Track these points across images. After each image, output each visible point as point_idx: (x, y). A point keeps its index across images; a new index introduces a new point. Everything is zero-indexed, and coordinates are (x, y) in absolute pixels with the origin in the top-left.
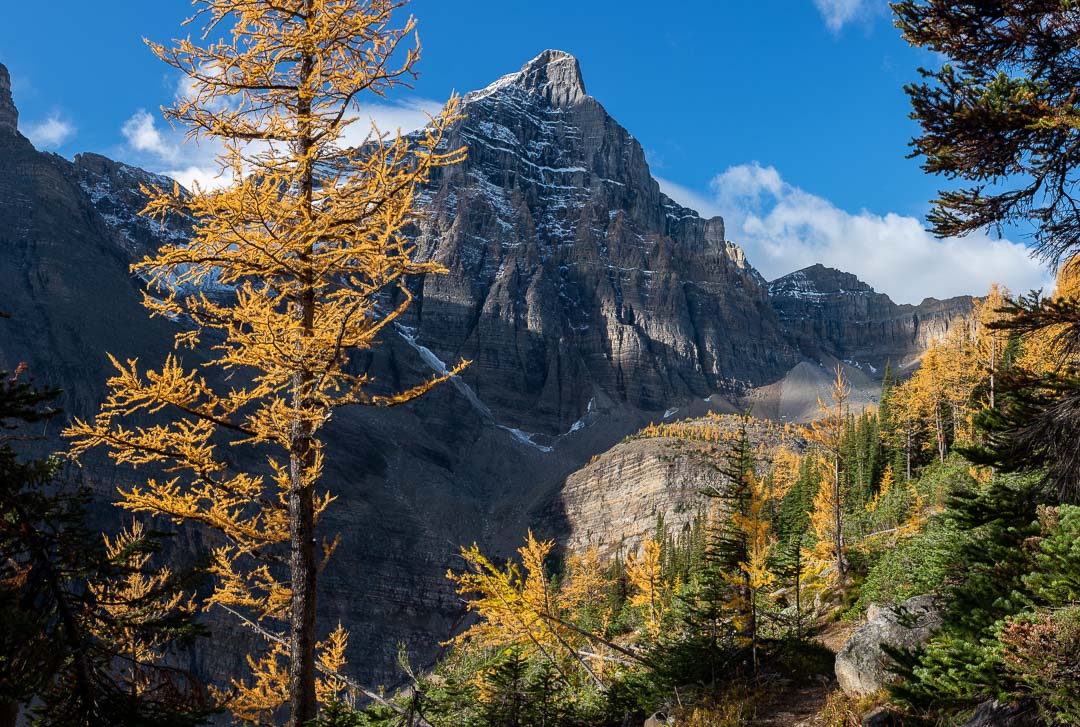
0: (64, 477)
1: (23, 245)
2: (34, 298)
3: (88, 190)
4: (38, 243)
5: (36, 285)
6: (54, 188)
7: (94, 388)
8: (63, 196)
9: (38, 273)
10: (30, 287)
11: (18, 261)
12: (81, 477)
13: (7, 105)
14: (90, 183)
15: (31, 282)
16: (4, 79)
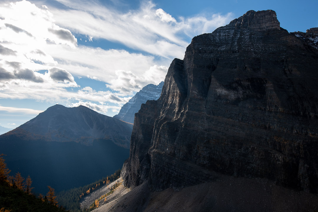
0: (301, 133)
1: (283, 61)
2: (287, 77)
3: (312, 40)
4: (288, 60)
5: (288, 72)
6: (293, 42)
7: (311, 103)
8: (297, 44)
9: (288, 69)
10: (286, 73)
11: (281, 66)
12: (307, 133)
13: (275, 22)
14: (313, 37)
15: (286, 72)
16: (274, 15)
